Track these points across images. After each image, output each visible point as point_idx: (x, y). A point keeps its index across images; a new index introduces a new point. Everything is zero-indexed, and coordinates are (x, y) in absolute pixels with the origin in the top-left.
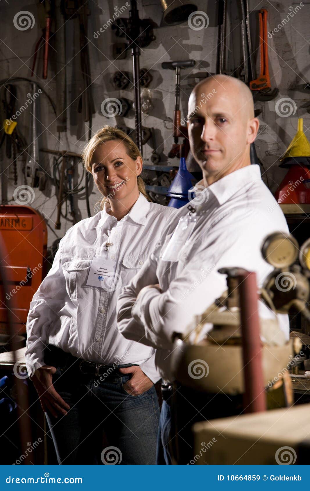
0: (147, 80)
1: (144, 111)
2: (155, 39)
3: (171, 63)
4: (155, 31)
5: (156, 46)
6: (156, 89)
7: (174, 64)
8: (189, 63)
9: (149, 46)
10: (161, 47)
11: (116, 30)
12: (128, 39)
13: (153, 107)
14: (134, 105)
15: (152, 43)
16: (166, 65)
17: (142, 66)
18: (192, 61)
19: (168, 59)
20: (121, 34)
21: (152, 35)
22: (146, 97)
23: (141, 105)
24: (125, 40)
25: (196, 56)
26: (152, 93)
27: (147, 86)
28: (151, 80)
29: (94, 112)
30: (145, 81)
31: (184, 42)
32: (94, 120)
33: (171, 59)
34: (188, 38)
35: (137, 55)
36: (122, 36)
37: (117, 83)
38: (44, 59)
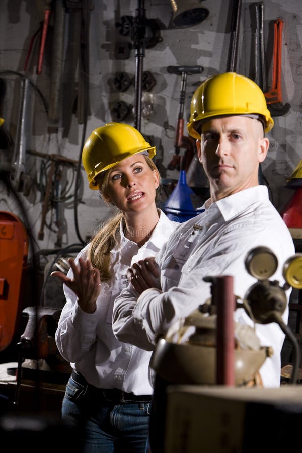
0: (150, 84)
1: (144, 117)
2: (162, 41)
3: (177, 68)
4: (162, 33)
5: (162, 49)
6: (159, 94)
7: (180, 69)
8: (197, 69)
9: (155, 48)
10: (168, 50)
11: (120, 28)
12: (133, 38)
13: (155, 113)
14: (134, 110)
15: (159, 45)
16: (172, 70)
17: (146, 68)
18: (200, 67)
19: (174, 63)
20: (125, 33)
21: (159, 37)
22: (148, 102)
23: (141, 110)
24: (129, 39)
25: (204, 62)
26: (155, 98)
27: (149, 91)
28: (155, 84)
29: (90, 114)
30: (147, 85)
31: (193, 46)
32: (89, 123)
33: (177, 64)
34: (197, 43)
35: (141, 56)
36: (126, 35)
37: (118, 84)
38: (39, 53)
